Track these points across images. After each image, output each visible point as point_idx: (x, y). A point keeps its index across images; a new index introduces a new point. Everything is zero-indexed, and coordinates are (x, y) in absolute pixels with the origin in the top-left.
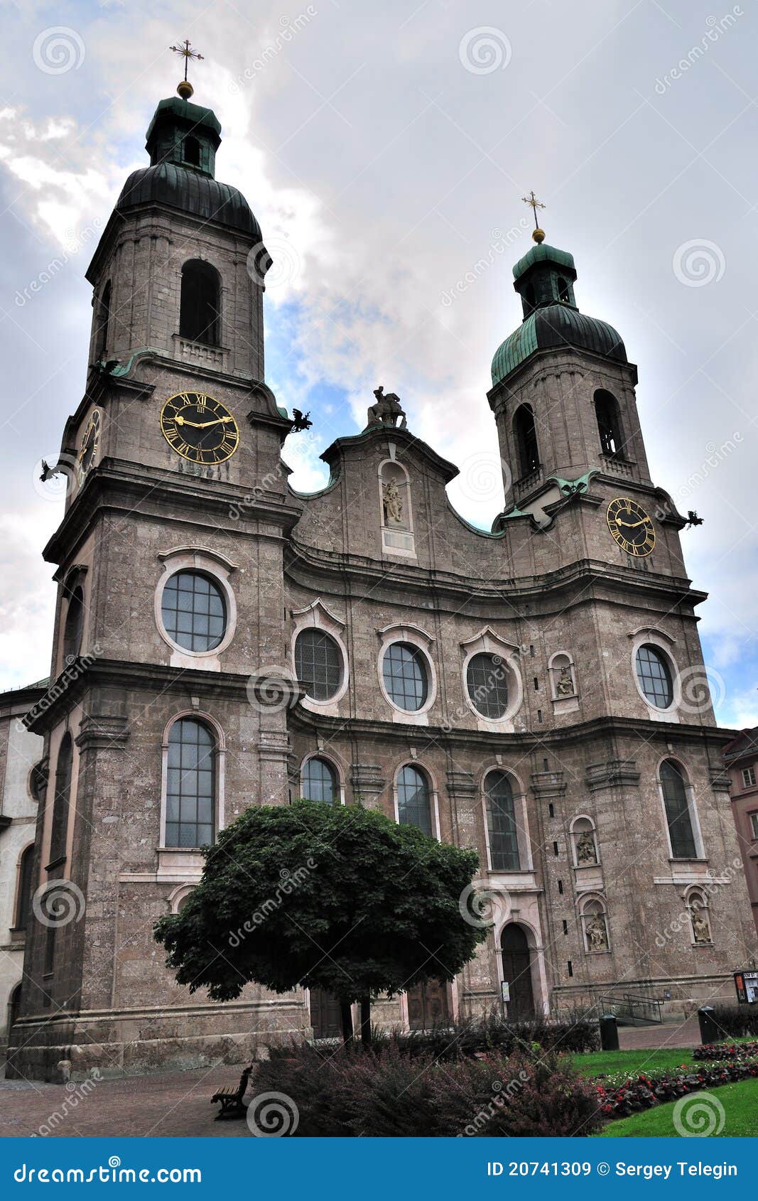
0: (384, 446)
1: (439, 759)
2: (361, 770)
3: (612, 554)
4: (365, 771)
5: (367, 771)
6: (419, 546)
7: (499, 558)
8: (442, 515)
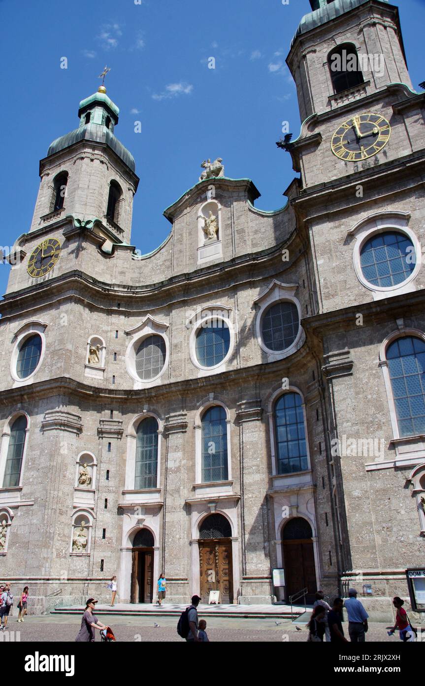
0: (203, 197)
1: (233, 396)
2: (170, 419)
3: (335, 172)
4: (173, 419)
5: (176, 418)
6: (225, 247)
7: (287, 224)
8: (243, 217)
